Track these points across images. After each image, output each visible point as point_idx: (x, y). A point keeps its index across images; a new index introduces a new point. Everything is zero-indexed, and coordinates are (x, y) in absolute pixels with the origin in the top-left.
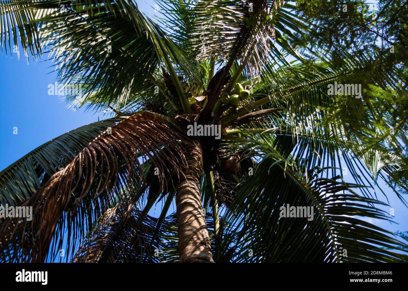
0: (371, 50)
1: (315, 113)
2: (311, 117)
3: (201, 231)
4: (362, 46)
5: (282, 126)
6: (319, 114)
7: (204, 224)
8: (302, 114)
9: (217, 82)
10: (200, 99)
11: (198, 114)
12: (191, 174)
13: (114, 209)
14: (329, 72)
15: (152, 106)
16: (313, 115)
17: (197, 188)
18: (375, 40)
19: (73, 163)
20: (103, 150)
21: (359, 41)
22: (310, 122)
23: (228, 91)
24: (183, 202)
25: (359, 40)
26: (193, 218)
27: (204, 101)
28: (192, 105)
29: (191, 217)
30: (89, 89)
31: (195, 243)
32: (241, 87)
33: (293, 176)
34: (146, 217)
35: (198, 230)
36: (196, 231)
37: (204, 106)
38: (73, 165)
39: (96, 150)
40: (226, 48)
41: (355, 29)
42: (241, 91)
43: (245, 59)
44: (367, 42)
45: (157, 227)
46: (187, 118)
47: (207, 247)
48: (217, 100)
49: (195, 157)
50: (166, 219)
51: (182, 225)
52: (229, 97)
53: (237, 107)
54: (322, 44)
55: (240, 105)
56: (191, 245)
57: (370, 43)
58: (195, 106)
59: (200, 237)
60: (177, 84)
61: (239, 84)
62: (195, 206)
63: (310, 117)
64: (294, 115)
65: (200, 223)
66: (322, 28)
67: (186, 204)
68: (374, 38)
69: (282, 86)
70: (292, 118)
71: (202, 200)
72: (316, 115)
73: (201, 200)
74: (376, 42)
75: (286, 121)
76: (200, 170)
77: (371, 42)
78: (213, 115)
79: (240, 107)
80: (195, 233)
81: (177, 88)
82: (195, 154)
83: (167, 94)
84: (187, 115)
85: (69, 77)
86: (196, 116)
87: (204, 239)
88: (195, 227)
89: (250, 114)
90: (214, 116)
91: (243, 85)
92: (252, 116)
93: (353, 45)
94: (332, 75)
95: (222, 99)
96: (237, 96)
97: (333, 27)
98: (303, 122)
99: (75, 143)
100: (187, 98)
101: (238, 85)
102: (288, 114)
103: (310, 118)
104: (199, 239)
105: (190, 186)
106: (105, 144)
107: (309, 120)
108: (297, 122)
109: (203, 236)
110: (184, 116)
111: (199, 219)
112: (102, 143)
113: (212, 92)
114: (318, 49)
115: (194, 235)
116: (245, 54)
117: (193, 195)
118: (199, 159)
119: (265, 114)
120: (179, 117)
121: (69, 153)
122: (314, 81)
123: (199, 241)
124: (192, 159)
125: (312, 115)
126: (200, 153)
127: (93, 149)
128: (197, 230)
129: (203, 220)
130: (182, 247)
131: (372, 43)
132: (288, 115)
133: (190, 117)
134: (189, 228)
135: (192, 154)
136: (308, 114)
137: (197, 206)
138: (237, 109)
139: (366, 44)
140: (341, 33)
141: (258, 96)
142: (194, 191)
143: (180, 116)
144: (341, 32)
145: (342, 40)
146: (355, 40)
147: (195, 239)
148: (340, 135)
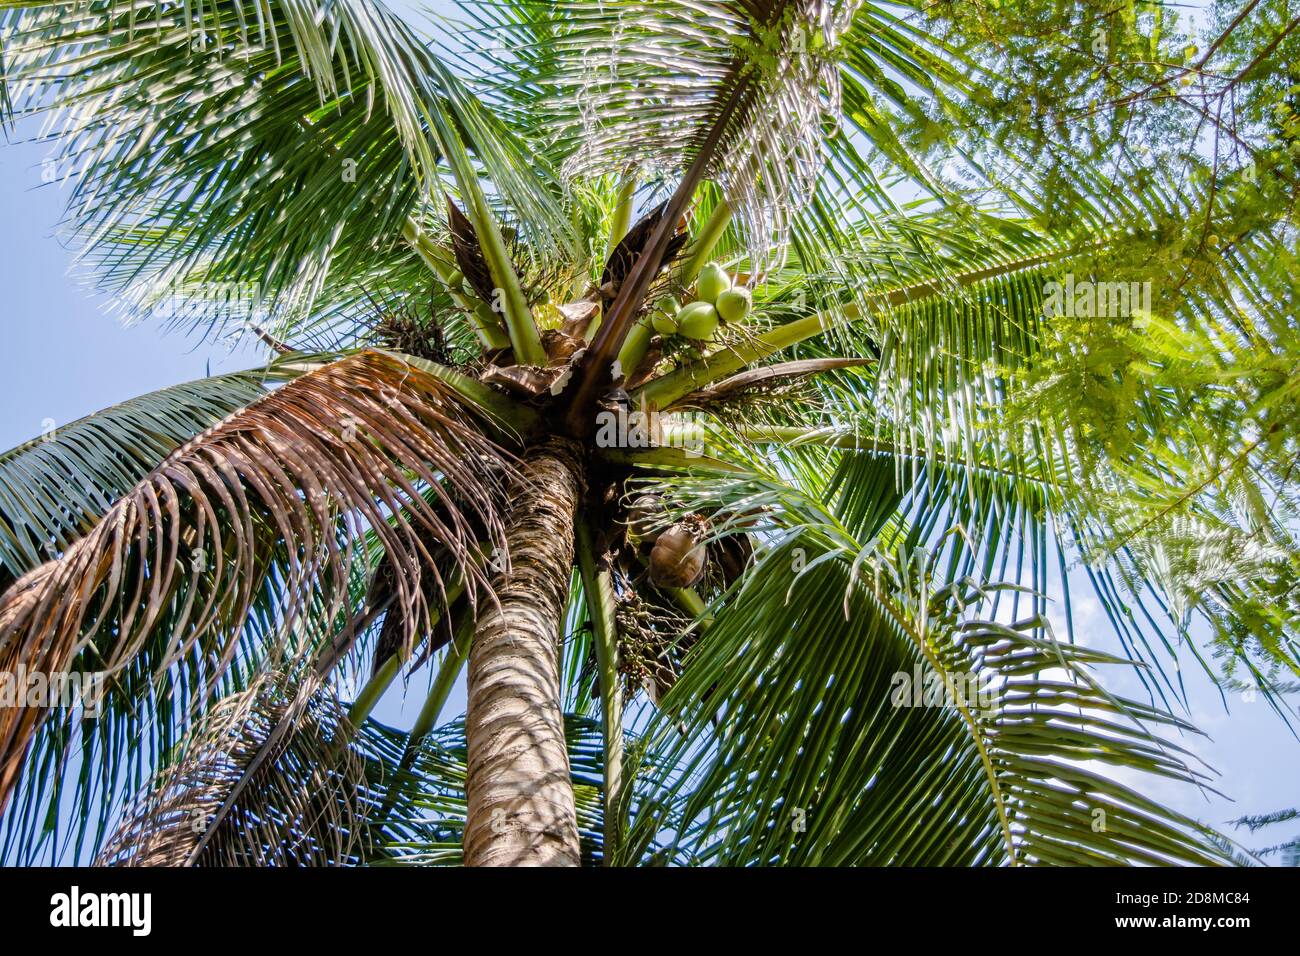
0: (1180, 169)
1: (977, 382)
2: (964, 395)
3: (546, 790)
4: (1149, 156)
5: (863, 422)
6: (994, 388)
7: (562, 766)
8: (931, 382)
9: (636, 257)
10: (576, 311)
11: (567, 367)
12: (526, 583)
13: (247, 698)
14: (1034, 240)
15: (400, 330)
16: (973, 387)
17: (544, 632)
18: (1194, 137)
19: (96, 538)
20: (204, 496)
21: (1140, 137)
22: (960, 410)
23: (678, 289)
24: (490, 682)
25: (1140, 133)
26: (523, 742)
27: (589, 319)
28: (547, 333)
29: (515, 737)
30: (185, 250)
31: (524, 832)
32: (724, 277)
33: (887, 606)
34: (364, 727)
35: (539, 785)
36: (528, 789)
37: (589, 338)
38: (93, 545)
39: (182, 492)
40: (672, 136)
41: (1126, 94)
42: (721, 292)
43: (739, 178)
44: (1167, 141)
45: (402, 761)
46: (527, 381)
47: (566, 848)
48: (637, 317)
49: (546, 522)
50: (435, 736)
51: (482, 766)
52: (678, 309)
53: (704, 348)
54: (1007, 142)
55: (716, 342)
56: (509, 838)
57: (1177, 146)
58: (558, 338)
59: (544, 810)
60: (496, 258)
61: (716, 265)
62: (533, 698)
63: (959, 396)
64: (905, 383)
65: (545, 762)
66: (1012, 85)
67: (500, 688)
68: (1194, 128)
69: (866, 280)
70: (897, 395)
71: (559, 679)
72: (982, 390)
73: (555, 677)
74: (1197, 142)
75: (877, 403)
76: (563, 567)
77: (1181, 141)
78: (617, 371)
79: (717, 348)
80: (526, 797)
81: (494, 268)
82: (545, 511)
83: (459, 290)
84: (525, 369)
85: (114, 204)
86: (558, 373)
87: (557, 819)
88: (527, 775)
89: (749, 374)
90: (622, 377)
91: (730, 271)
92: (758, 383)
93: (1116, 150)
94: (1045, 250)
95: (654, 316)
96: (705, 309)
97: (1051, 85)
98: (934, 412)
99: (114, 456)
100: (530, 305)
101: (712, 267)
102: (883, 381)
103: (960, 399)
104: (538, 817)
105: (522, 625)
106: (214, 473)
107: (956, 404)
108: (913, 411)
109: (553, 808)
110: (514, 372)
111: (545, 746)
112: (205, 469)
113: (617, 290)
114: (995, 159)
115: (520, 804)
116: (740, 163)
117: (530, 657)
118: (561, 526)
119: (806, 375)
120: (497, 375)
121: (91, 496)
122: (982, 266)
123: (537, 827)
124: (533, 529)
125: (968, 388)
126: (564, 507)
127: (172, 491)
128: (533, 784)
129: (556, 750)
130: (476, 847)
131: (1185, 147)
132: (882, 386)
133: (538, 377)
134: (508, 776)
135: (537, 511)
136: (955, 384)
137: (539, 700)
138: (707, 353)
139: (1162, 148)
140: (1078, 106)
141: (781, 313)
142: (531, 644)
143: (501, 371)
144: (1077, 103)
145: (1082, 130)
146: (1123, 133)
147: (525, 818)
148: (1061, 462)
